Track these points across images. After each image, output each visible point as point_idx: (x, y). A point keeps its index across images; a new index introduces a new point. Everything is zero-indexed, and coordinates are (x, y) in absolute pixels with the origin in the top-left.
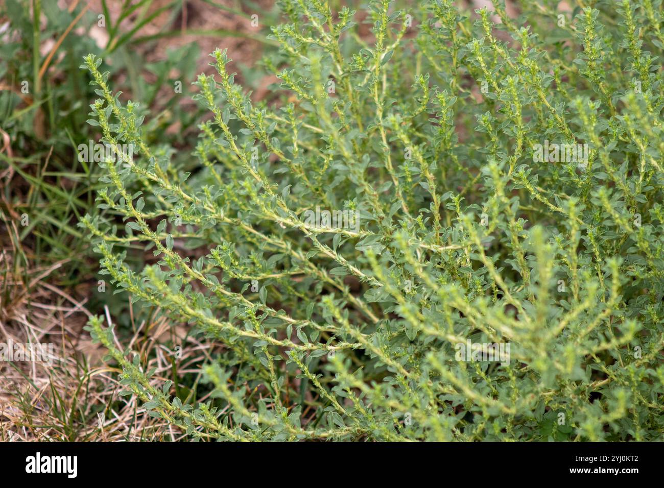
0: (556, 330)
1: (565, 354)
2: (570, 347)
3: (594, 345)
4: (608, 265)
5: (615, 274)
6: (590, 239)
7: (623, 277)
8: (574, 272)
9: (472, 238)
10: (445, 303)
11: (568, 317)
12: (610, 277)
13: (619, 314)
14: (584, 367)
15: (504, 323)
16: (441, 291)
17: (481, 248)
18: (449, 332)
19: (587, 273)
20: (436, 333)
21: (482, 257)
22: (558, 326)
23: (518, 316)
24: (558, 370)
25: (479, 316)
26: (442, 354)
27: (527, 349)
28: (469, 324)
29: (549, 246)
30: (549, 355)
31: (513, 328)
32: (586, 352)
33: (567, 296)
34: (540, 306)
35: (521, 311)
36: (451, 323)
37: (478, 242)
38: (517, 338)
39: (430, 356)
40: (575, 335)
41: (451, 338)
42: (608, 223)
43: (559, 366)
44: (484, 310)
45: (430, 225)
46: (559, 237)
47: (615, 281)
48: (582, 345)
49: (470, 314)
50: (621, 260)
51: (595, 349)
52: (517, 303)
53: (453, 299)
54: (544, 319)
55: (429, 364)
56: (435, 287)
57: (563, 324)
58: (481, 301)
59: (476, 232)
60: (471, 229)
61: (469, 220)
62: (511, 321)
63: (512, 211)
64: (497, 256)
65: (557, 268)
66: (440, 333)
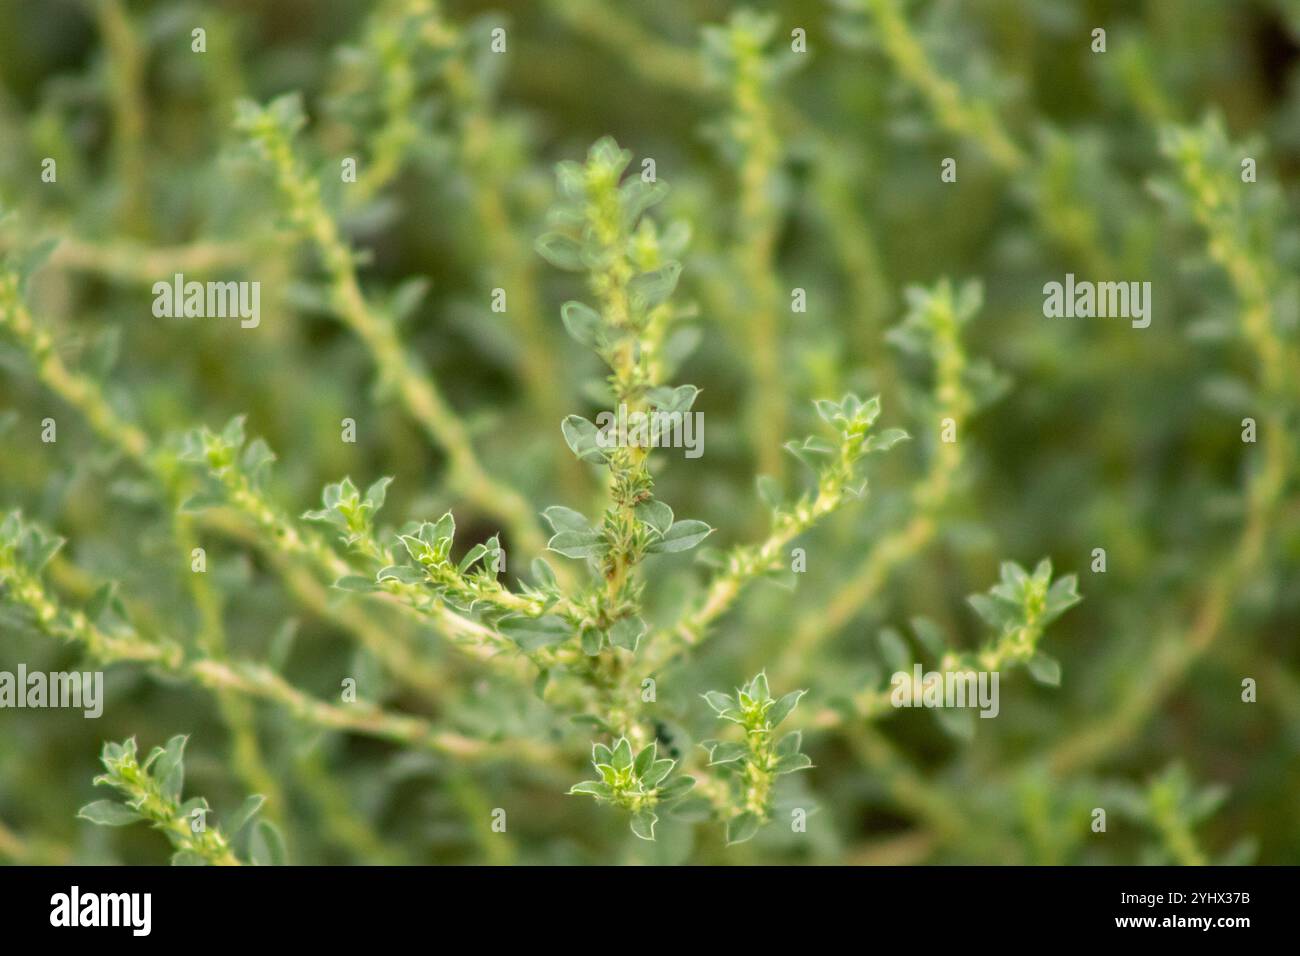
0: (690, 620)
1: (735, 733)
2: (754, 698)
3: (861, 684)
4: (915, 319)
5: (950, 358)
6: (829, 199)
7: (984, 373)
8: (761, 356)
9: (299, 214)
10: (183, 515)
11: (741, 562)
12: (923, 376)
13: (975, 539)
14: (815, 782)
15: (453, 599)
16: (163, 462)
17: (339, 258)
18: (204, 643)
19: (819, 360)
20: (147, 651)
21: (347, 299)
22: (699, 604)
23: (519, 565)
24: (703, 803)
25: (340, 568)
26: (173, 754)
27: (560, 710)
28: (290, 606)
29: (647, 242)
30: (661, 735)
31: (494, 616)
32: (826, 719)
33: (736, 466)
34: (614, 511)
35: (528, 537)
36: (209, 605)
37: (324, 229)
38: (519, 666)
39: (120, 760)
40: (776, 638)
41: (214, 673)
42: (906, 129)
43: (706, 785)
44: (362, 540)
45: (96, 156)
46: (689, 196)
47: (949, 392)
48: (812, 690)
49: (295, 557)
50: (973, 295)
51: (868, 703)
52: (508, 503)
53: (217, 494)
54: (633, 576)
55: (117, 796)
56: (133, 441)
57: (722, 592)
58: (344, 500)
59: (313, 186)
60: (290, 173)
61: (281, 129)
62: (487, 588)
63: (472, 83)
64: (412, 293)
65: (688, 341)
66: (161, 653)
